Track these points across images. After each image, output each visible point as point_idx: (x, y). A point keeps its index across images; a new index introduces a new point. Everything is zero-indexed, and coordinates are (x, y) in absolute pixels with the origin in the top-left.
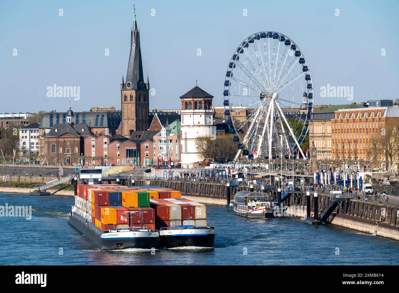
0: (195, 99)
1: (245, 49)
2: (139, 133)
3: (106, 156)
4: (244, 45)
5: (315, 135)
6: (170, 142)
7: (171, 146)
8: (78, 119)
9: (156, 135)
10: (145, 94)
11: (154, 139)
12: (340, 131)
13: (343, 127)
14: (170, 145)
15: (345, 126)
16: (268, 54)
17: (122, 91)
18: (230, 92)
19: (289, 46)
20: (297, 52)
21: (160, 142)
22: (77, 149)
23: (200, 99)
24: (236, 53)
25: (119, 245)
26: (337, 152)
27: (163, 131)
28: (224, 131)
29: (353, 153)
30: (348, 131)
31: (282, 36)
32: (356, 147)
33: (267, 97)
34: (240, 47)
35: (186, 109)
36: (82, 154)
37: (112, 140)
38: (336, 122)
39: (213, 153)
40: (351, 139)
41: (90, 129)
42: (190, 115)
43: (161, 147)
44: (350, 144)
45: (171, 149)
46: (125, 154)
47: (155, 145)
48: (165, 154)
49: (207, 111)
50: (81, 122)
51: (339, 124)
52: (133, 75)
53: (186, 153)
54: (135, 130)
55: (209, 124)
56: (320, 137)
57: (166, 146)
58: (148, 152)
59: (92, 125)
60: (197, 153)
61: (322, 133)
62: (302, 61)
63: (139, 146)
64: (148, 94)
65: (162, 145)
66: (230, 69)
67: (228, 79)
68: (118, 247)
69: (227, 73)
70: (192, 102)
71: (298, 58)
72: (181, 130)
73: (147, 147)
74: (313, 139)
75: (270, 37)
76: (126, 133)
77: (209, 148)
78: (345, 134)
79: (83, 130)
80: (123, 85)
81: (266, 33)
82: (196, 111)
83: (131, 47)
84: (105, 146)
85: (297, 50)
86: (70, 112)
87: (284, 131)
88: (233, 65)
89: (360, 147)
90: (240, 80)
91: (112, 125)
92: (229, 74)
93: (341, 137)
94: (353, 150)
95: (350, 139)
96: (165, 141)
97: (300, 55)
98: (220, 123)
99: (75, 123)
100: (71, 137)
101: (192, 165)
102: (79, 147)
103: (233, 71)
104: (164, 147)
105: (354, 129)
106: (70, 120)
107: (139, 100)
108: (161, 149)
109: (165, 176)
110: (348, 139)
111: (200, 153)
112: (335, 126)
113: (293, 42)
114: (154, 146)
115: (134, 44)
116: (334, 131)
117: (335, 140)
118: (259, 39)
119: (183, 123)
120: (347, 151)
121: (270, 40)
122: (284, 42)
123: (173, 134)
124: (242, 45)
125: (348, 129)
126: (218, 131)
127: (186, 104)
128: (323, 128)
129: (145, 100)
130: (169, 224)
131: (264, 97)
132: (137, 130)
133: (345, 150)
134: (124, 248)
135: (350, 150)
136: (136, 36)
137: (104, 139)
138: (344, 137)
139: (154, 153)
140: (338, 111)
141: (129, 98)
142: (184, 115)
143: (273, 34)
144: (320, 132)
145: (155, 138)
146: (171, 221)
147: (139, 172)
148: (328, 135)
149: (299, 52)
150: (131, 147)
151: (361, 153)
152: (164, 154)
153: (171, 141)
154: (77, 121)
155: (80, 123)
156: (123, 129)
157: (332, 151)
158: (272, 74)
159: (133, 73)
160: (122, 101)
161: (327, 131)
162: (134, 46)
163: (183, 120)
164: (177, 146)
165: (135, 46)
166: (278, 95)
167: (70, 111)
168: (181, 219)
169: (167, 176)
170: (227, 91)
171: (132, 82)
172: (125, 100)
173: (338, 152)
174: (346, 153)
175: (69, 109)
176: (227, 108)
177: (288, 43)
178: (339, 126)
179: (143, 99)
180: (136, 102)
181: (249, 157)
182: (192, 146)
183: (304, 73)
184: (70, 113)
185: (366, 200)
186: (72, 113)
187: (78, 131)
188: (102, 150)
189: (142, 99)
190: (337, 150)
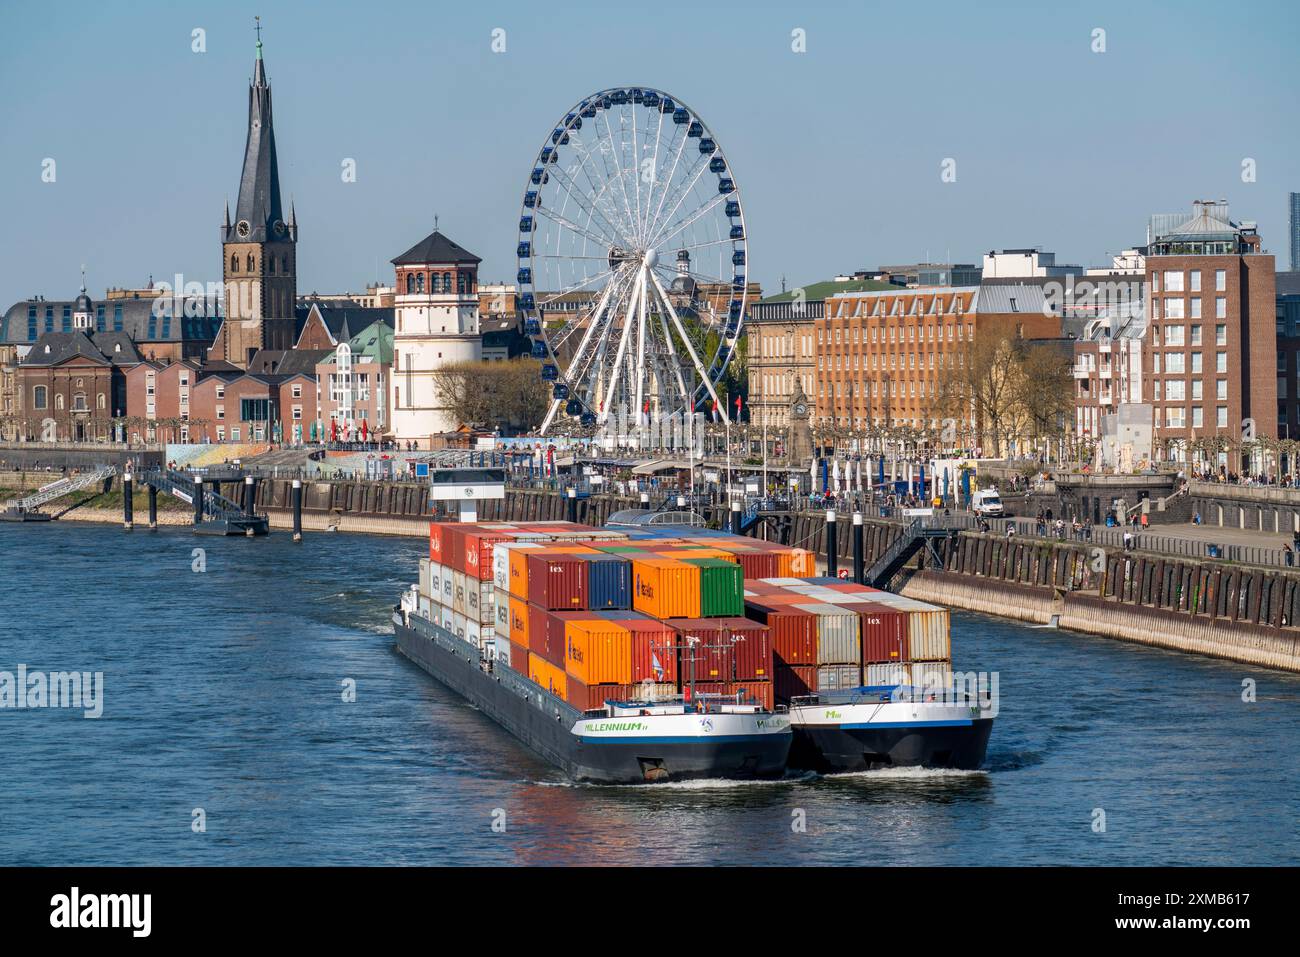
0: (433, 267)
1: (572, 133)
2: (272, 355)
3: (186, 417)
4: (570, 125)
5: (765, 361)
6: (360, 380)
7: (364, 390)
8: (104, 319)
9: (323, 361)
10: (286, 253)
11: (317, 372)
12: (842, 350)
13: (851, 339)
14: (362, 387)
15: (856, 338)
16: (632, 147)
17: (224, 244)
18: (535, 246)
19: (685, 125)
20: (704, 142)
21: (335, 381)
22: (103, 398)
23: (445, 267)
24: (550, 144)
25: (647, 766)
26: (832, 407)
27: (344, 349)
28: (506, 350)
29: (880, 409)
30: (865, 350)
31: (666, 100)
32: (888, 394)
33: (627, 261)
34: (560, 127)
35: (409, 292)
36: (119, 411)
37: (201, 376)
38: (828, 325)
39: (482, 408)
40: (874, 373)
41: (135, 344)
42: (419, 308)
43: (335, 394)
44: (870, 386)
45: (362, 399)
46: (238, 411)
47: (320, 386)
48: (348, 412)
49: (465, 298)
50: (110, 326)
51: (838, 331)
52: (255, 202)
53: (410, 409)
54: (260, 348)
55: (470, 333)
56: (779, 365)
57: (349, 390)
58: (300, 407)
59: (142, 335)
60: (439, 409)
61: (787, 357)
62: (717, 166)
63: (275, 391)
64: (295, 253)
65: (341, 387)
66: (533, 188)
67: (528, 212)
68: (643, 772)
69: (527, 196)
70: (425, 275)
71: (708, 159)
72: (396, 348)
73: (297, 394)
74: (760, 371)
75: (638, 101)
76: (237, 357)
77: (469, 394)
78: (857, 360)
79: (118, 348)
80: (229, 229)
81: (627, 92)
82: (435, 297)
83: (250, 128)
84: (184, 391)
85: (705, 135)
86: (83, 301)
87: (671, 351)
88: (543, 176)
89: (899, 391)
90: (559, 217)
91: (192, 336)
92: (530, 200)
93: (843, 366)
94: (879, 402)
95: (870, 373)
96: (347, 376)
97: (714, 148)
98: (494, 329)
99: (95, 329)
100: (88, 367)
101: (428, 442)
102: (110, 394)
103: (543, 190)
104: (346, 392)
105: (882, 346)
106: (83, 321)
107: (272, 269)
108: (335, 398)
109: (372, 471)
110: (865, 372)
111: (447, 408)
112: (826, 337)
113: (695, 116)
114: (319, 391)
115: (257, 122)
116: (824, 351)
117: (825, 374)
118: (607, 106)
119: (400, 330)
120: (861, 404)
121: (635, 108)
122: (671, 115)
123: (370, 359)
124: (564, 122)
125: (865, 346)
126: (487, 350)
127: (408, 280)
128: (789, 342)
129: (285, 270)
130: (814, 679)
131: (621, 261)
132: (265, 349)
133: (857, 400)
134: (666, 774)
135: (869, 400)
136: (263, 98)
137: (180, 372)
138: (852, 365)
139: (319, 409)
140: (834, 297)
141: (243, 265)
142: (403, 307)
143: (644, 94)
144: (780, 351)
145: (321, 368)
146: (820, 667)
147: (285, 459)
148: (804, 361)
149: (710, 141)
150: (254, 393)
151: (904, 409)
152: (345, 413)
153: (363, 377)
154: (101, 324)
155: (108, 330)
156: (227, 345)
157: (817, 404)
158: (643, 199)
159: (256, 197)
160: (225, 272)
161: (800, 350)
162: (256, 126)
163: (400, 321)
164: (379, 390)
165: (260, 126)
166: (656, 253)
167: (84, 297)
168: (858, 661)
169: (375, 470)
170: (528, 245)
171: (254, 220)
172: (233, 270)
173: (835, 407)
174: (857, 408)
175: (81, 294)
176: (527, 288)
177: (681, 117)
178: (837, 338)
179: (281, 266)
180: (264, 274)
181: (581, 419)
182: (426, 391)
183: (724, 196)
184: (82, 304)
185: (1011, 535)
186: (89, 303)
187: (105, 353)
188: (175, 401)
189: (277, 264)
190: (831, 400)
